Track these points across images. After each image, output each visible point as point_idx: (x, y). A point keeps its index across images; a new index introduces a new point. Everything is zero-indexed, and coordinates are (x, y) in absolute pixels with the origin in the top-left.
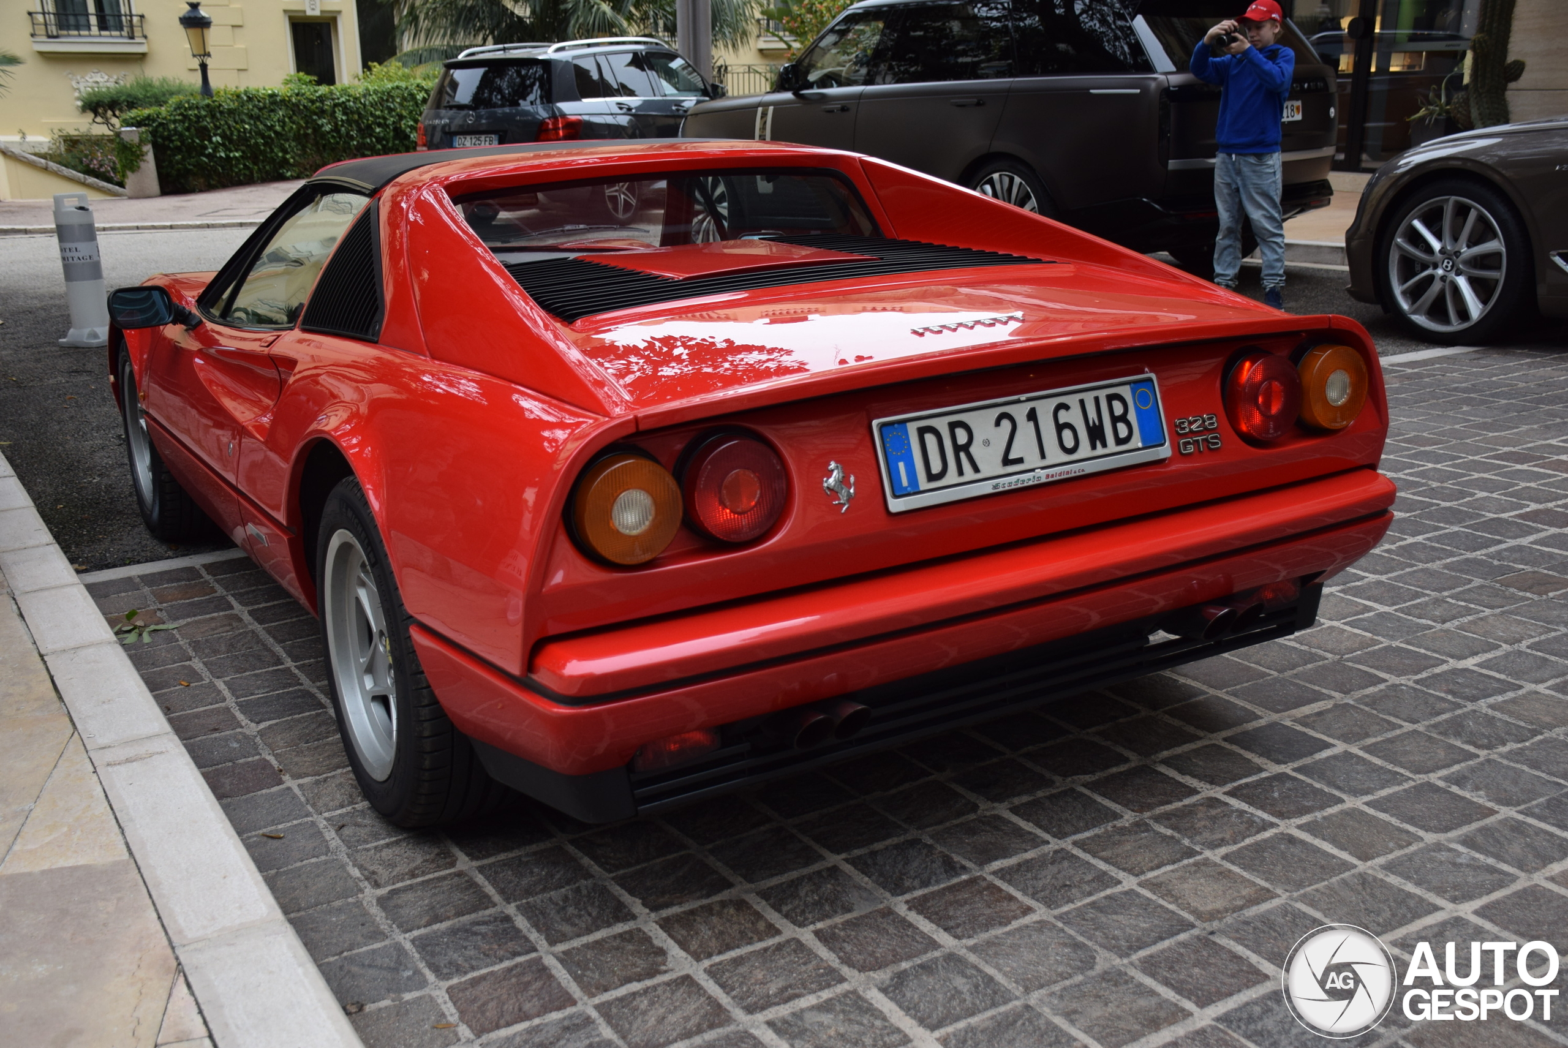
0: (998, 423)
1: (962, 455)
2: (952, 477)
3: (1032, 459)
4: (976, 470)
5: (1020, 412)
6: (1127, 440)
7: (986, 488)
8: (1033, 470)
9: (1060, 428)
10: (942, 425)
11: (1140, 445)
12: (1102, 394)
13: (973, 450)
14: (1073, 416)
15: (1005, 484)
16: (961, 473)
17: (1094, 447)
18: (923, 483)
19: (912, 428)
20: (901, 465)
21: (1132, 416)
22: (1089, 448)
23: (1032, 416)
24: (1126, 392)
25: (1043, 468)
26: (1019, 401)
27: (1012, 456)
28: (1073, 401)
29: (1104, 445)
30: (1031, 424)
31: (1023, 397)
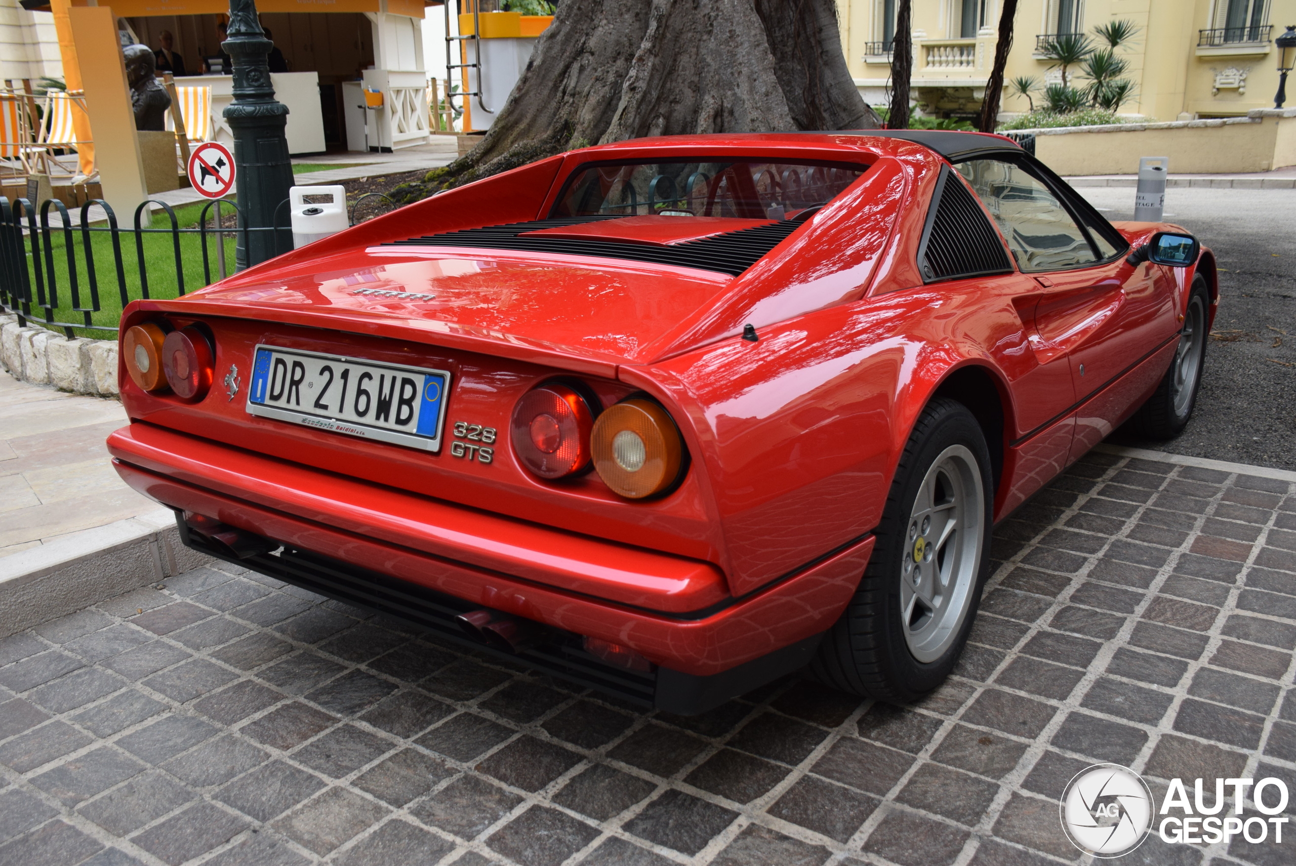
0: (321, 373)
1: (294, 388)
2: (282, 403)
3: (333, 411)
4: (298, 403)
5: (338, 369)
6: (405, 422)
7: (298, 419)
8: (330, 418)
9: (360, 392)
10: (289, 360)
11: (414, 431)
12: (400, 376)
13: (301, 387)
14: (371, 386)
15: (313, 421)
16: (288, 401)
17: (378, 418)
18: (268, 401)
19: (275, 356)
20: (261, 381)
21: (417, 404)
22: (375, 417)
23: (345, 375)
24: (419, 380)
25: (337, 420)
26: (339, 361)
27: (322, 402)
28: (376, 373)
29: (386, 420)
30: (343, 381)
31: (343, 358)
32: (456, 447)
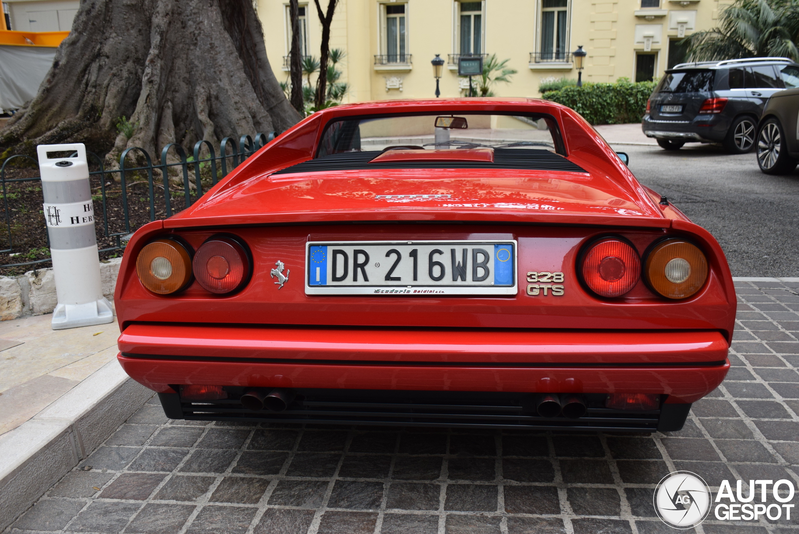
0: (388, 255)
1: (359, 270)
2: (349, 280)
3: (407, 278)
4: (366, 279)
5: (405, 251)
6: (484, 278)
7: (371, 291)
8: (406, 286)
9: (432, 264)
10: (349, 250)
11: (493, 283)
12: (470, 248)
13: (367, 268)
14: (445, 259)
15: (384, 291)
16: (355, 279)
17: (455, 279)
18: (329, 281)
19: (330, 250)
20: (318, 269)
21: (491, 265)
22: (451, 279)
23: (414, 254)
24: (490, 250)
25: (413, 286)
26: (406, 244)
27: (393, 275)
28: (447, 250)
29: (464, 279)
30: (412, 259)
31: (410, 242)
32: (532, 289)
